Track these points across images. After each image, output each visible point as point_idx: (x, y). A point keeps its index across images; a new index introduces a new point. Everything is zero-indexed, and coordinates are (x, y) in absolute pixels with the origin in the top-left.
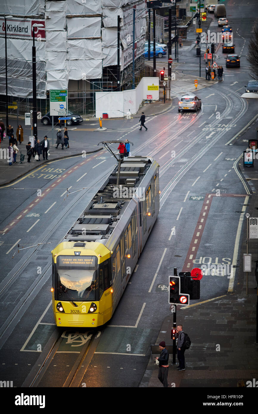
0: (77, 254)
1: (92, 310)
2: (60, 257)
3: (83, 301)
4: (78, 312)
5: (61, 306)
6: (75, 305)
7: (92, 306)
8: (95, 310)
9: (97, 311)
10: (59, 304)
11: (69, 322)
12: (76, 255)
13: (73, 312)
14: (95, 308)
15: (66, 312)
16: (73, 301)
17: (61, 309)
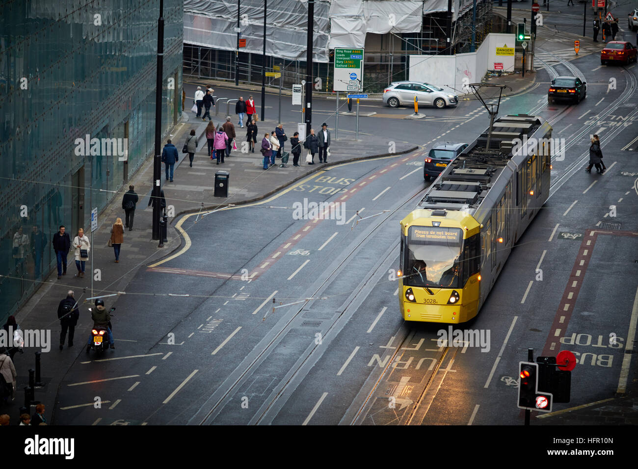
0: (436, 225)
1: (453, 300)
2: (413, 228)
3: (441, 288)
4: (434, 303)
5: (411, 293)
6: (431, 293)
7: (453, 294)
8: (457, 301)
9: (460, 302)
10: (409, 291)
11: (422, 315)
12: (434, 227)
13: (427, 302)
14: (457, 298)
15: (417, 302)
16: (428, 287)
17: (411, 297)
